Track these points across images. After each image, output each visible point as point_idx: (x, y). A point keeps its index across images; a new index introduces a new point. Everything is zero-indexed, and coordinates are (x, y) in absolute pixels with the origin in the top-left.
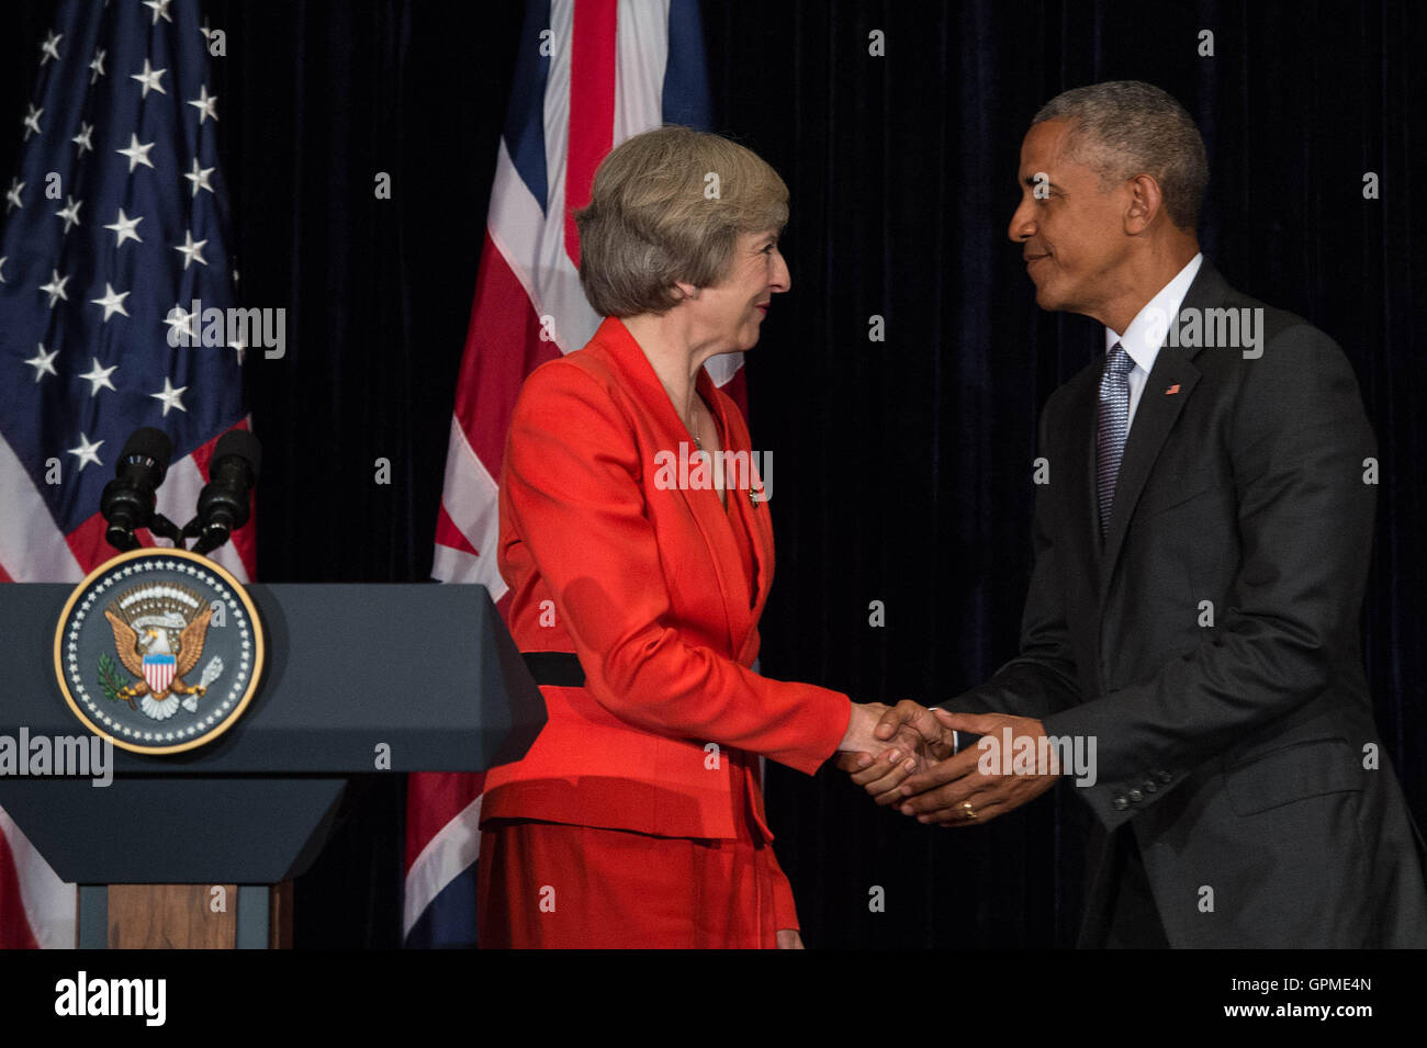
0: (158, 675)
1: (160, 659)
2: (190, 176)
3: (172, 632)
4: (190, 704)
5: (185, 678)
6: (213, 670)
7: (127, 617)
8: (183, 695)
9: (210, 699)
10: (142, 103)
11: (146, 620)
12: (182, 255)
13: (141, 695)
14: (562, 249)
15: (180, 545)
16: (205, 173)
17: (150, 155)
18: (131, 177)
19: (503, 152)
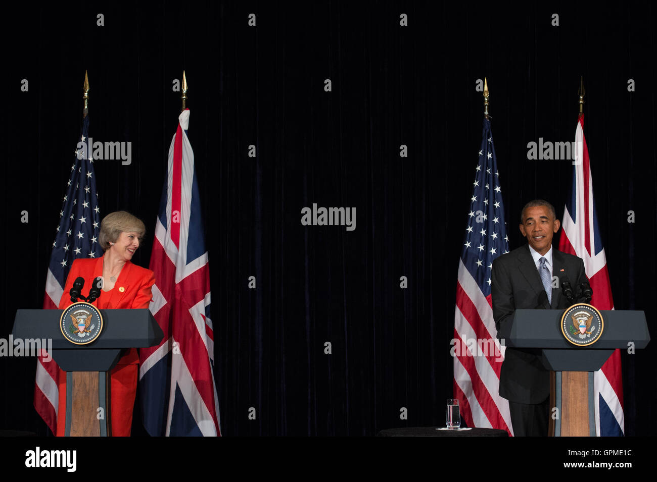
0: (81, 328)
1: (82, 325)
2: (94, 224)
3: (84, 320)
4: (88, 334)
5: (87, 329)
6: (92, 327)
7: (75, 316)
8: (86, 332)
9: (92, 333)
10: (84, 209)
11: (79, 317)
12: (92, 241)
13: (78, 332)
14: (170, 238)
15: (86, 301)
16: (97, 224)
17: (85, 220)
18: (82, 225)
19: (158, 219)
